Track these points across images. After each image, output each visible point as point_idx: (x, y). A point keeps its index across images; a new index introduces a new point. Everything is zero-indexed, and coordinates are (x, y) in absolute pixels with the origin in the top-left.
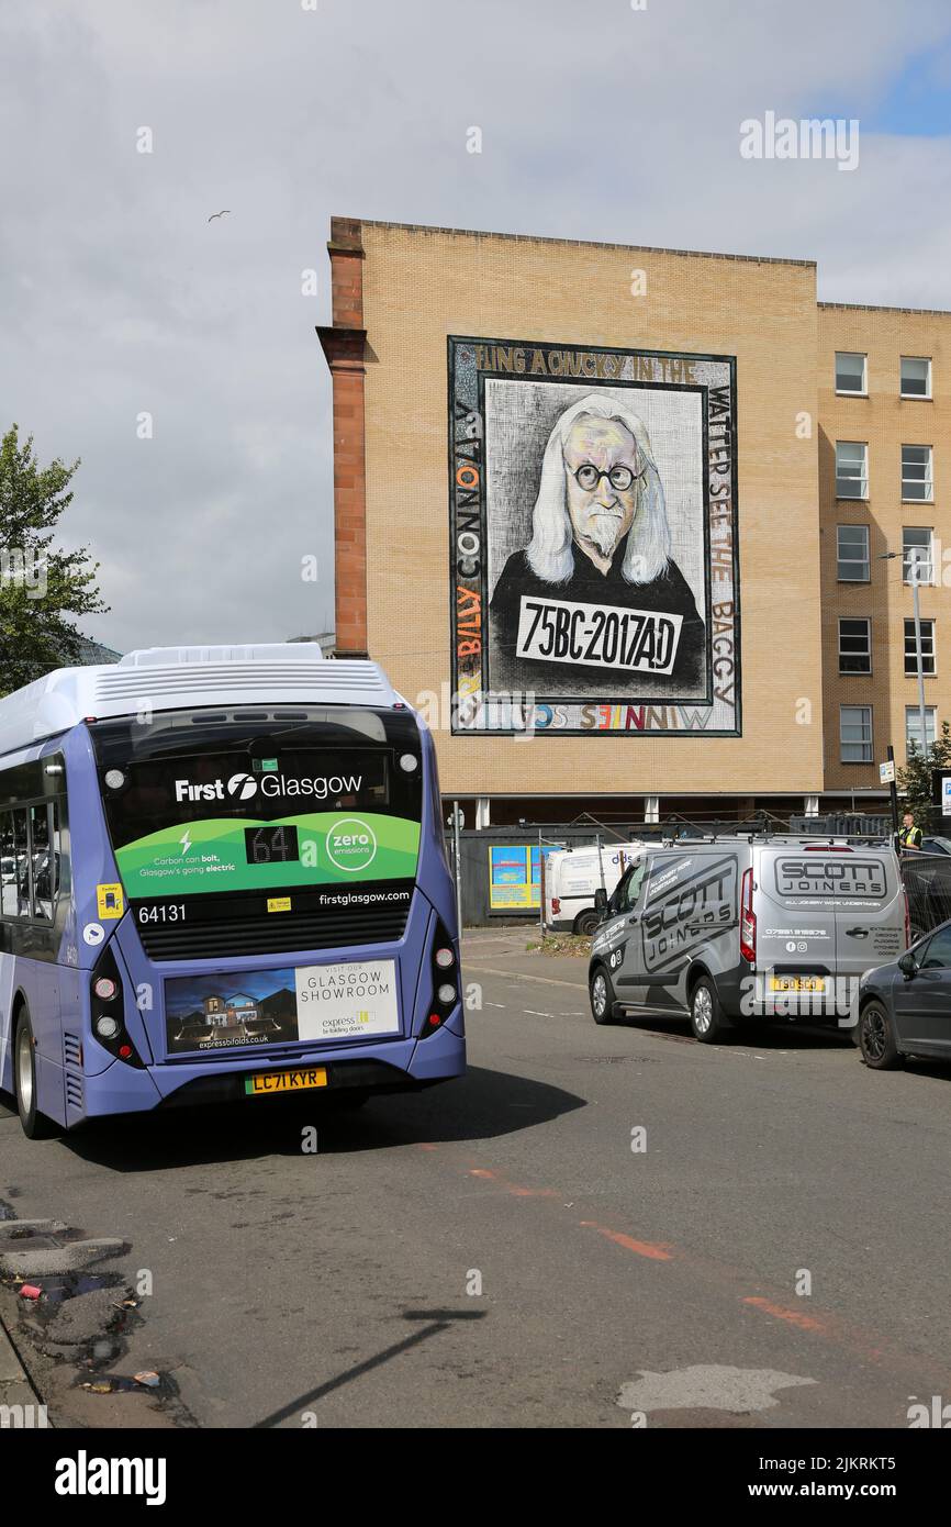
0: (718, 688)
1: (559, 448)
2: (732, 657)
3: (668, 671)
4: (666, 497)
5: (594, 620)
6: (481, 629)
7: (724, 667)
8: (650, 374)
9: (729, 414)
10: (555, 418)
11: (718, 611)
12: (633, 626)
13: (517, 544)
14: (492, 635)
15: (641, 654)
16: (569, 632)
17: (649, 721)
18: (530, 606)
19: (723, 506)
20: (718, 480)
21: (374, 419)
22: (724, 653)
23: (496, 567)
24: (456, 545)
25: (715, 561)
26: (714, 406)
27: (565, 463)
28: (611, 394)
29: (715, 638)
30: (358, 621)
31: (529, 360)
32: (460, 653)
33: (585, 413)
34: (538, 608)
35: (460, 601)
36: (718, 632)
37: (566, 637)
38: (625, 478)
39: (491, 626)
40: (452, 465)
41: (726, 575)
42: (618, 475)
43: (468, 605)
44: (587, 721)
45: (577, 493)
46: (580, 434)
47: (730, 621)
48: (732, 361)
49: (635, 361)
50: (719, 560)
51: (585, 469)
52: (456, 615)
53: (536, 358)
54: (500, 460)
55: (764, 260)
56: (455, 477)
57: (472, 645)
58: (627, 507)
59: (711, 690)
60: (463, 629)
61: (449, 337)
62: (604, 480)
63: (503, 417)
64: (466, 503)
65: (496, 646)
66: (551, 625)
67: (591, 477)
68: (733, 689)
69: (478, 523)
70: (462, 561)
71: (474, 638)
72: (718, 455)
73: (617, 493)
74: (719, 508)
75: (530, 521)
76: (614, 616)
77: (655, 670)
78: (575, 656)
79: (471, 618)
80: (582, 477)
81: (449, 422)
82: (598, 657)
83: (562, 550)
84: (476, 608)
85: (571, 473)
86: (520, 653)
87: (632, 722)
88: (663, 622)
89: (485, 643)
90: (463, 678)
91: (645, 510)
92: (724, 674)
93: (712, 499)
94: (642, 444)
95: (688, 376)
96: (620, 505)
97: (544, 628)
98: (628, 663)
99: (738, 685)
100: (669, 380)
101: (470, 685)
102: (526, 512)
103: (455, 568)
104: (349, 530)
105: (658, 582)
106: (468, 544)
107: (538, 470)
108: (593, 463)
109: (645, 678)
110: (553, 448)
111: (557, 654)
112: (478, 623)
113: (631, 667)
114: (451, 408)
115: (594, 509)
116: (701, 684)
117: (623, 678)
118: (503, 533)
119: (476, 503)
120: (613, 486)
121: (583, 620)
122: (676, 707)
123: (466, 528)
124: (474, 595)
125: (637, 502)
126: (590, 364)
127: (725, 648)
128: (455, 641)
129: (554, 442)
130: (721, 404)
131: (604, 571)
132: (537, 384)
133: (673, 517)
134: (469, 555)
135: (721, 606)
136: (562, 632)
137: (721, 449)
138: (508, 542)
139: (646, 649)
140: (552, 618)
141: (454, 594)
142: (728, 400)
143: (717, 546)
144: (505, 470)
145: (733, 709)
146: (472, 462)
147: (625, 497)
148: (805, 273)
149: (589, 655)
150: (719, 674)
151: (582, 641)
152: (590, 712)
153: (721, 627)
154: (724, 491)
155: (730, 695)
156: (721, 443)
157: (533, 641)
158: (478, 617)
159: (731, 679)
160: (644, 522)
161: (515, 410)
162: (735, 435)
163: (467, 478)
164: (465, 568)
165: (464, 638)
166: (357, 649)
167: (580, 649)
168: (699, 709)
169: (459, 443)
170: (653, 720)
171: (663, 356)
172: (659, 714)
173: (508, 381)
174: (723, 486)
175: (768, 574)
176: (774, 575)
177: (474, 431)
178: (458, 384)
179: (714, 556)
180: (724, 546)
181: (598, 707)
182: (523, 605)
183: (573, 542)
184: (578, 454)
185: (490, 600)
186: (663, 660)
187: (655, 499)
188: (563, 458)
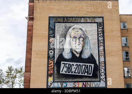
0: (102, 78)
2: (104, 72)
3: (91, 75)
4: (90, 42)
5: (76, 66)
6: (53, 68)
7: (103, 74)
8: (87, 21)
9: (102, 27)
10: (68, 29)
11: (101, 63)
12: (84, 67)
13: (61, 52)
14: (55, 69)
15: (85, 72)
16: (71, 68)
17: (87, 85)
18: (63, 63)
19: (102, 43)
20: (100, 39)
21: (34, 31)
23: (56, 56)
24: (49, 53)
26: (99, 26)
29: (101, 68)
31: (64, 19)
32: (49, 73)
33: (74, 28)
34: (65, 64)
36: (101, 67)
37: (70, 69)
38: (82, 39)
39: (55, 67)
40: (49, 38)
41: (103, 56)
43: (51, 64)
44: (74, 86)
45: (72, 42)
46: (73, 32)
47: (104, 65)
48: (103, 18)
49: (84, 19)
52: (48, 66)
53: (65, 19)
56: (49, 41)
58: (82, 44)
59: (100, 79)
60: (50, 68)
61: (49, 17)
63: (59, 30)
65: (56, 71)
66: (67, 67)
68: (105, 79)
69: (53, 48)
71: (52, 70)
76: (80, 65)
77: (88, 75)
78: (72, 73)
79: (51, 66)
80: (74, 39)
81: (48, 31)
82: (76, 73)
83: (70, 53)
84: (52, 64)
87: (84, 86)
88: (90, 66)
89: (54, 71)
90: (49, 78)
91: (86, 45)
92: (103, 76)
93: (99, 42)
94: (85, 33)
95: (94, 20)
97: (66, 67)
98: (83, 74)
99: (106, 78)
100: (90, 22)
101: (51, 79)
102: (63, 46)
103: (49, 57)
104: (29, 50)
105: (89, 58)
106: (51, 52)
108: (76, 37)
109: (86, 77)
111: (68, 73)
113: (83, 75)
114: (49, 29)
115: (76, 45)
116: (98, 78)
117: (81, 77)
118: (58, 50)
119: (53, 45)
120: (80, 41)
121: (73, 66)
122: (93, 83)
123: (51, 49)
124: (52, 62)
125: (84, 43)
126: (75, 20)
127: (103, 70)
128: (48, 70)
129: (68, 34)
130: (101, 25)
131: (78, 56)
132: (65, 24)
133: (91, 46)
134: (51, 54)
135: (102, 62)
136: (69, 68)
137: (101, 33)
138: (59, 52)
139: (86, 71)
140: (67, 65)
141: (48, 62)
143: (101, 51)
145: (105, 83)
146: (53, 38)
148: (116, 2)
149: (75, 73)
150: (102, 76)
151: (73, 70)
153: (102, 66)
154: (102, 41)
155: (104, 80)
156: (101, 32)
157: (63, 70)
158: (53, 66)
159: (104, 76)
160: (86, 47)
161: (61, 28)
162: (104, 31)
164: (50, 57)
165: (50, 70)
167: (73, 71)
168: (98, 83)
169: (50, 35)
170: (88, 85)
171: (89, 17)
172: (89, 84)
173: (60, 24)
174: (102, 40)
175: (111, 56)
176: (112, 56)
177: (53, 32)
178: (50, 25)
179: (100, 53)
180: (102, 51)
181: (76, 83)
182: (62, 63)
183: (72, 51)
184: (73, 35)
185: (55, 63)
186: (90, 73)
187: (88, 43)
188: (70, 36)
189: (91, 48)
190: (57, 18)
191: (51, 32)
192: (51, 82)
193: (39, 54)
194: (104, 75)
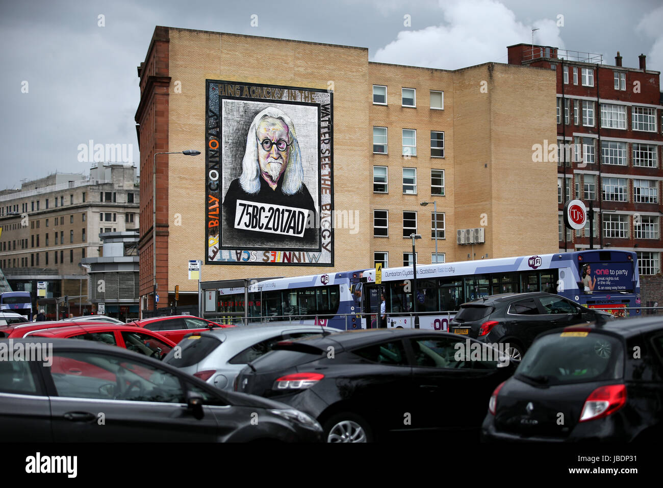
0: (324, 244)
1: (254, 131)
2: (330, 229)
4: (302, 155)
5: (269, 211)
6: (219, 215)
7: (327, 234)
8: (295, 98)
9: (330, 116)
10: (253, 117)
11: (324, 208)
12: (286, 214)
13: (235, 176)
14: (223, 218)
15: (290, 227)
16: (258, 217)
17: (293, 259)
18: (241, 204)
19: (327, 159)
20: (325, 147)
21: (172, 117)
24: (208, 176)
25: (323, 184)
26: (323, 113)
27: (257, 138)
28: (278, 107)
30: (165, 211)
31: (242, 90)
32: (210, 226)
33: (266, 115)
34: (244, 205)
35: (210, 202)
37: (256, 219)
38: (284, 145)
39: (223, 214)
40: (207, 140)
41: (328, 191)
42: (281, 144)
43: (213, 203)
44: (265, 258)
45: (262, 152)
46: (264, 125)
48: (331, 92)
49: (289, 92)
50: (325, 184)
51: (266, 141)
52: (208, 208)
53: (245, 90)
54: (228, 136)
55: (346, 47)
56: (208, 144)
57: (215, 223)
58: (284, 159)
59: (321, 245)
60: (211, 215)
61: (206, 80)
62: (274, 146)
63: (230, 117)
64: (213, 156)
65: (225, 223)
66: (250, 213)
67: (268, 145)
68: (330, 244)
69: (218, 165)
70: (211, 183)
71: (216, 219)
72: (325, 136)
73: (280, 152)
74: (325, 160)
75: (241, 165)
76: (278, 210)
77: (296, 235)
78: (261, 228)
79: (214, 210)
80: (265, 145)
81: (206, 119)
82: (270, 229)
83: (255, 179)
84: (217, 205)
85: (259, 143)
86: (236, 226)
87: (286, 259)
88: (300, 212)
89: (220, 222)
90: (211, 237)
91: (292, 161)
92: (327, 237)
93: (322, 155)
94: (290, 130)
95: (312, 99)
96: (282, 158)
97: (247, 215)
98: (284, 232)
99: (332, 242)
100: (303, 101)
101: (214, 241)
102: (240, 161)
103: (208, 187)
104: (161, 168)
105: (298, 194)
106: (214, 175)
107: (245, 141)
108: (270, 138)
109: (291, 238)
110: (252, 131)
111: (253, 227)
112: (217, 212)
113: (285, 233)
114: (207, 113)
115: (270, 160)
116: (316, 242)
117: (281, 238)
118: (229, 170)
119: (217, 157)
120: (278, 149)
121: (264, 211)
122: (305, 253)
123: (213, 168)
124: (215, 199)
125: (289, 156)
126: (268, 93)
128: (207, 220)
129: (252, 128)
130: (326, 112)
131: (274, 189)
132: (245, 102)
133: (304, 164)
134: (214, 180)
135: (325, 205)
136: (255, 217)
137: (326, 133)
138: (231, 175)
139: (292, 225)
140: (250, 210)
141: (207, 199)
142: (329, 110)
143: (324, 177)
144: (230, 141)
145: (330, 254)
146: (216, 138)
147: (283, 154)
148: (363, 53)
149: (267, 228)
150: (324, 237)
151: (264, 221)
152: (267, 254)
154: (327, 152)
155: (329, 247)
156: (326, 130)
157: (242, 221)
158: (218, 210)
159: (329, 240)
160: (292, 166)
161: (235, 113)
162: (332, 127)
163: (214, 145)
164: (212, 186)
165: (211, 219)
166: (164, 223)
167: (263, 224)
168: (315, 253)
169: (210, 129)
170: (295, 258)
171: (301, 89)
172: (298, 256)
173: (233, 101)
174: (327, 150)
175: (346, 191)
176: (349, 191)
177: (217, 123)
178: (210, 102)
179: (322, 182)
180: (327, 178)
181: (270, 252)
182: (238, 204)
183: (260, 175)
184: (263, 134)
185: (223, 201)
186: (300, 230)
187: (297, 155)
188: (256, 136)
189: (304, 169)
190: (225, 84)
191: (212, 120)
192: (215, 247)
193: (187, 179)
194: (329, 237)
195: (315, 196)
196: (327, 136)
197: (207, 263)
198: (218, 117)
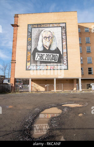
1: (42, 35)
3: (57, 61)
5: (46, 55)
8: (54, 26)
10: (41, 32)
12: (52, 56)
15: (53, 59)
20: (64, 37)
21: (18, 34)
22: (65, 59)
23: (33, 50)
27: (42, 37)
28: (49, 28)
31: (38, 26)
32: (28, 60)
33: (45, 31)
34: (38, 54)
36: (64, 56)
38: (50, 38)
39: (32, 57)
40: (28, 38)
41: (65, 49)
43: (29, 54)
45: (44, 40)
46: (44, 33)
47: (66, 54)
48: (65, 23)
49: (52, 24)
50: (64, 47)
52: (27, 55)
59: (63, 64)
61: (28, 24)
62: (48, 38)
63: (34, 32)
64: (29, 42)
67: (46, 38)
69: (31, 44)
71: (29, 58)
73: (49, 40)
74: (64, 40)
75: (37, 44)
76: (49, 55)
77: (55, 61)
78: (43, 60)
79: (29, 56)
83: (42, 47)
84: (30, 54)
88: (56, 55)
89: (31, 59)
90: (28, 63)
91: (53, 41)
94: (53, 34)
95: (59, 25)
99: (67, 63)
100: (57, 26)
102: (37, 43)
103: (27, 50)
104: (14, 46)
105: (55, 50)
106: (29, 47)
107: (39, 38)
108: (46, 36)
109: (53, 62)
111: (41, 60)
113: (51, 61)
114: (28, 32)
115: (46, 42)
121: (44, 55)
123: (29, 45)
125: (52, 41)
126: (46, 25)
127: (65, 58)
128: (27, 58)
130: (64, 28)
131: (48, 49)
132: (39, 28)
133: (57, 42)
134: (29, 48)
135: (65, 53)
136: (41, 57)
138: (34, 46)
139: (54, 58)
140: (40, 55)
141: (27, 53)
143: (64, 45)
144: (34, 38)
145: (67, 66)
147: (51, 40)
149: (45, 60)
150: (64, 61)
151: (44, 58)
155: (66, 64)
156: (64, 33)
157: (37, 58)
160: (53, 43)
161: (36, 31)
162: (66, 33)
163: (29, 39)
164: (29, 50)
166: (14, 60)
169: (29, 36)
171: (55, 23)
173: (35, 28)
175: (72, 48)
178: (29, 29)
182: (36, 54)
184: (44, 36)
185: (32, 53)
189: (57, 43)
190: (33, 25)
191: (29, 34)
192: (29, 66)
193: (21, 49)
194: (66, 61)
195: (61, 50)
196: (64, 34)
197: (26, 70)
198: (31, 33)
